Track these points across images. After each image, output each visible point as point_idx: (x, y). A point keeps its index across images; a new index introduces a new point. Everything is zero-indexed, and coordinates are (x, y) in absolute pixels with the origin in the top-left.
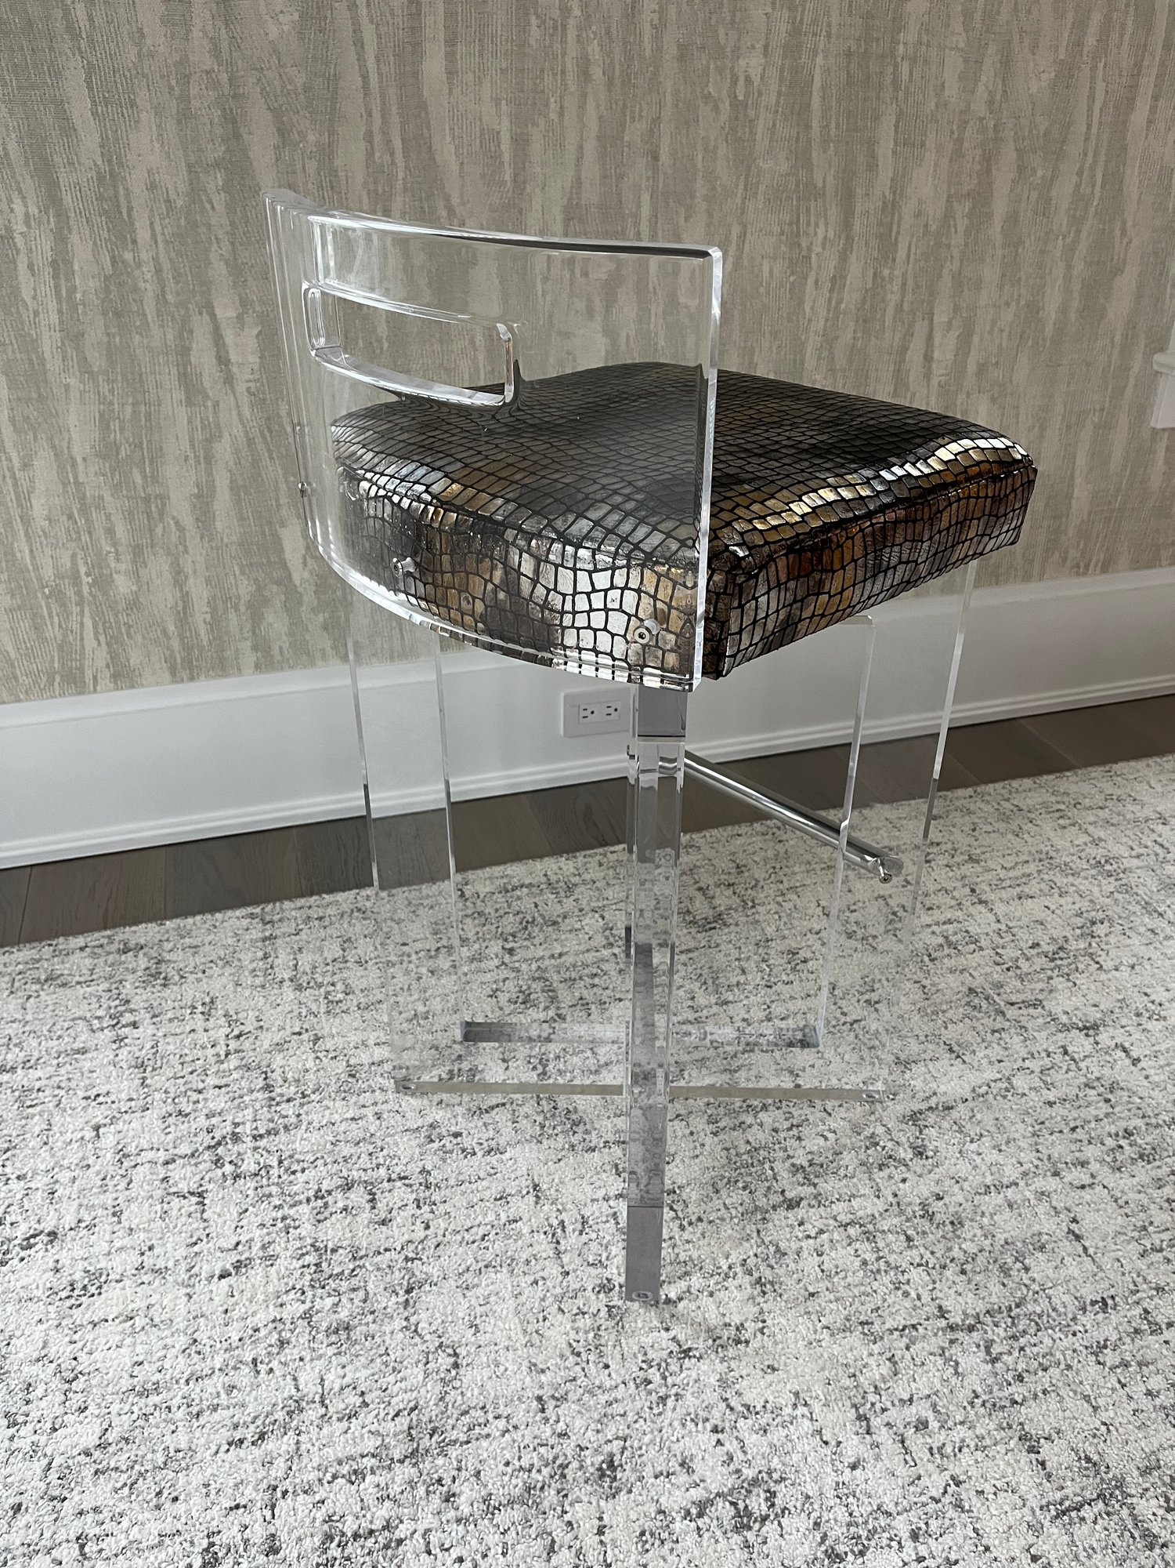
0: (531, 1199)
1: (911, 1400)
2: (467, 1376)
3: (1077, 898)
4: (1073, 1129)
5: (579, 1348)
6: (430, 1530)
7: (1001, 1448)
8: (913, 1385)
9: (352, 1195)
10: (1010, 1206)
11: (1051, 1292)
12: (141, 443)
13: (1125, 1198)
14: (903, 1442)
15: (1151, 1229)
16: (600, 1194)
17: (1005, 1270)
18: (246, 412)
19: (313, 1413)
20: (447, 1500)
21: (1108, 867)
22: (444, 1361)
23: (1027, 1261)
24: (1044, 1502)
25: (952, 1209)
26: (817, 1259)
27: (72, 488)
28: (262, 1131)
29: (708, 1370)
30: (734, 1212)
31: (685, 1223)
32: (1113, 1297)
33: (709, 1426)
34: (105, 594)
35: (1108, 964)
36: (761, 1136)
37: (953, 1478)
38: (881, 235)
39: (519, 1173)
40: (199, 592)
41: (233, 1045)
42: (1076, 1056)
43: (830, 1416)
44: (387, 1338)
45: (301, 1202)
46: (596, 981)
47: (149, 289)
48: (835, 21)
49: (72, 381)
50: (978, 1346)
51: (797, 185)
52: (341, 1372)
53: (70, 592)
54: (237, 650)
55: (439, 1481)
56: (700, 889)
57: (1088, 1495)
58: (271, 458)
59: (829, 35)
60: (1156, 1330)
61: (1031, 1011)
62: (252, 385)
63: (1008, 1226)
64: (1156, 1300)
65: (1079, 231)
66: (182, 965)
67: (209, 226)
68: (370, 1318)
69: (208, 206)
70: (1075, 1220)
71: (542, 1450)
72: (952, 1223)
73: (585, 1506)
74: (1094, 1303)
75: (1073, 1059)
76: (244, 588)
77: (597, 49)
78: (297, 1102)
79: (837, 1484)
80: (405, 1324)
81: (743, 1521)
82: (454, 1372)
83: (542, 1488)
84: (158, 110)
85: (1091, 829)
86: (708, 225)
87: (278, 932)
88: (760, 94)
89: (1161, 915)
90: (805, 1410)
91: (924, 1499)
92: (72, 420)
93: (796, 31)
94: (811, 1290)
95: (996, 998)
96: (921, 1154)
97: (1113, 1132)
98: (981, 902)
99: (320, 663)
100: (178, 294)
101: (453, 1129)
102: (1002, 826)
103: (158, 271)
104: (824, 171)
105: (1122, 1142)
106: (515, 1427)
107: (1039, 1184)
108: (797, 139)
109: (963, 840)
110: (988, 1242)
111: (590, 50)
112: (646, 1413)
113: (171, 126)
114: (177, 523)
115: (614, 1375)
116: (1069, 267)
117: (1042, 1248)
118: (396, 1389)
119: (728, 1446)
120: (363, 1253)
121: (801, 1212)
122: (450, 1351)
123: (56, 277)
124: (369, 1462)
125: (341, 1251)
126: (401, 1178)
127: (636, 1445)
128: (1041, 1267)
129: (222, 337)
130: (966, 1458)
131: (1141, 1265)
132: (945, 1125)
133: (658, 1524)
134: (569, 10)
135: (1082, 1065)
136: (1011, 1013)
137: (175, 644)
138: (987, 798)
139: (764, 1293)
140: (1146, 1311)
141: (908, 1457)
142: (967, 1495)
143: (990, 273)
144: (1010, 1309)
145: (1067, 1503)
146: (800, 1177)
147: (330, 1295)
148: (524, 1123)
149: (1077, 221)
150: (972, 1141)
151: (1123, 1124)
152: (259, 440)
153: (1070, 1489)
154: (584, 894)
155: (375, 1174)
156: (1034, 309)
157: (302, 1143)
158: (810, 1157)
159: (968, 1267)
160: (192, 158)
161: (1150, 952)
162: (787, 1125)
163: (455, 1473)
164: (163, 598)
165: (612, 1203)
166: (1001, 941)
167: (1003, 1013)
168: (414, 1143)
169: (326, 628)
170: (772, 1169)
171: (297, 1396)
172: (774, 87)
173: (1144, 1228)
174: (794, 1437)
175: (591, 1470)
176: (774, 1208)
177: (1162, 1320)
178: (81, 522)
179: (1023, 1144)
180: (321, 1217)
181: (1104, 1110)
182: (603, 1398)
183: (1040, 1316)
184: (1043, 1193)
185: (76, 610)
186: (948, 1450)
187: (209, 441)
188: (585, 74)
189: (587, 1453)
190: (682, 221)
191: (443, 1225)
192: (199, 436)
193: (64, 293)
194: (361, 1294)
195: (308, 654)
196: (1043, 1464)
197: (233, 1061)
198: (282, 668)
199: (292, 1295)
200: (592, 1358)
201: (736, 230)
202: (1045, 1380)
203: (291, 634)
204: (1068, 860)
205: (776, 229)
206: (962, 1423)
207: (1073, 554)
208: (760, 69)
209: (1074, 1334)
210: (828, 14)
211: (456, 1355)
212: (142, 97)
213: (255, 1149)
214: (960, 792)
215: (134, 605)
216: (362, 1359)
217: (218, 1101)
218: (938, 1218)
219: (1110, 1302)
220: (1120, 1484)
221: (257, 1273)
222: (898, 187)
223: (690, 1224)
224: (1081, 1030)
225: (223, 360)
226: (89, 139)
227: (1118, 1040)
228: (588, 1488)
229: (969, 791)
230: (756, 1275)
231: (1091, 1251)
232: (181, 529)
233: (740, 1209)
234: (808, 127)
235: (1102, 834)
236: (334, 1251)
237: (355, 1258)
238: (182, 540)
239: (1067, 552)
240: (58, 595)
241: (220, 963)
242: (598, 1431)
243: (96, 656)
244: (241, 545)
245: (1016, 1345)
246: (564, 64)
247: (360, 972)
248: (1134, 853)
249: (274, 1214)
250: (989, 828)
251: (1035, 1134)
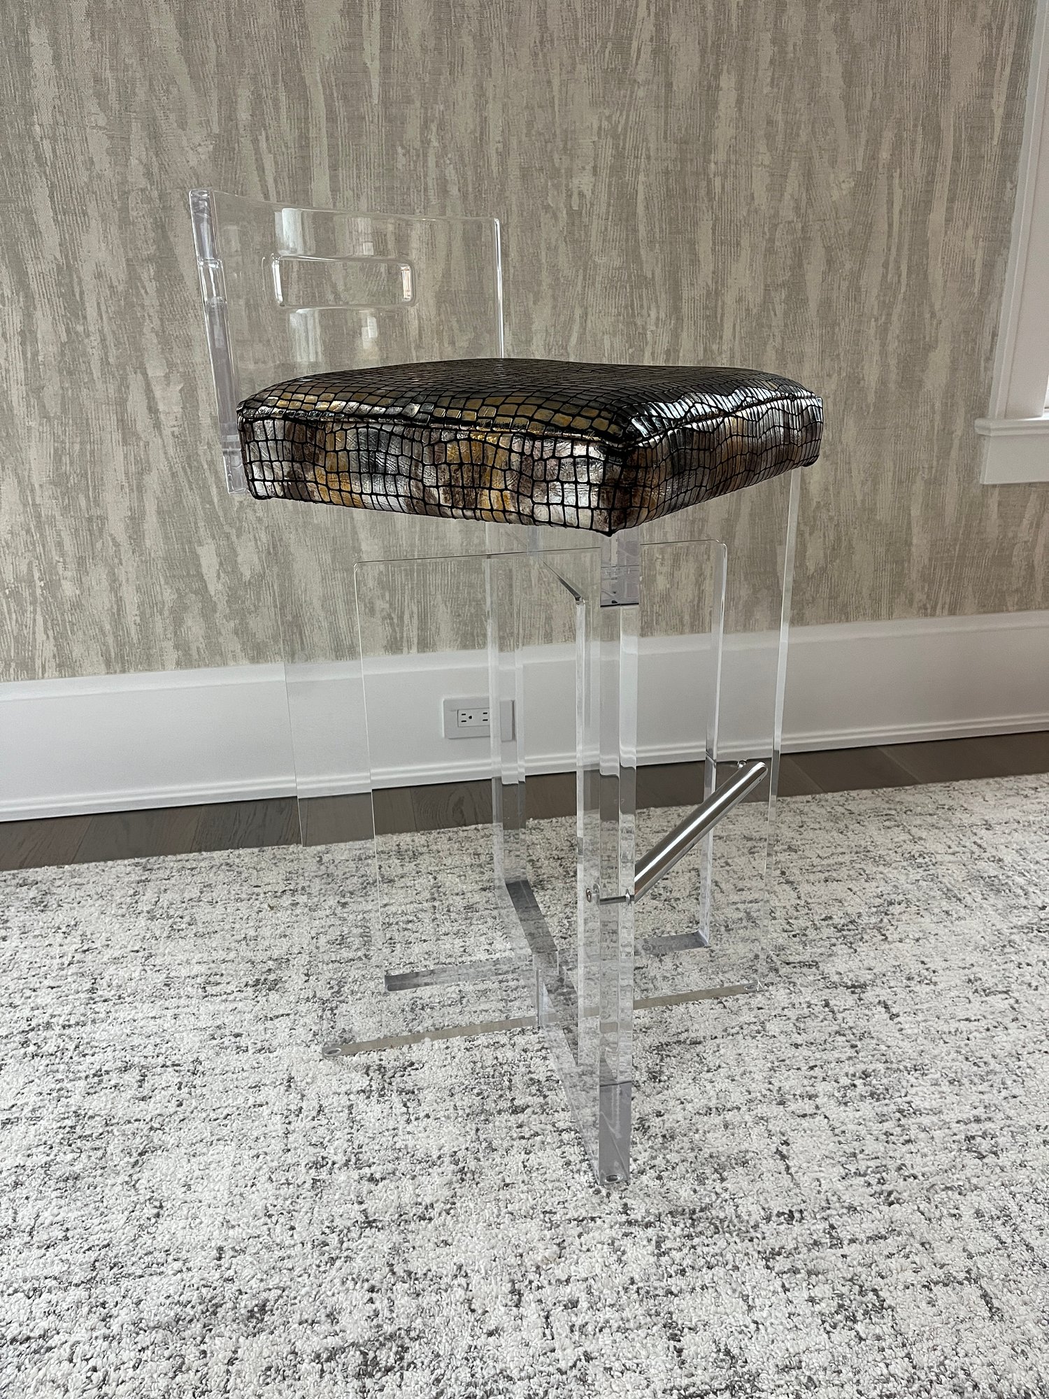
0: (283, 1088)
1: (568, 1281)
2: (164, 1224)
3: (882, 883)
4: (812, 1068)
5: (272, 1211)
6: (79, 1342)
7: (642, 1332)
8: (573, 1268)
9: (126, 1076)
10: (726, 1127)
11: (740, 1201)
12: (86, 473)
13: (843, 1128)
14: (547, 1318)
15: (860, 1156)
16: (344, 1089)
17: (701, 1180)
18: (171, 451)
19: (17, 1241)
20: (104, 1320)
21: (920, 860)
22: (150, 1211)
23: (725, 1174)
24: (668, 1387)
25: (667, 1125)
26: (523, 1156)
27: (30, 509)
28: (72, 1022)
29: (382, 1241)
30: (461, 1112)
31: (412, 1118)
32: (801, 1212)
33: (366, 1285)
34: (54, 597)
35: (894, 937)
36: (510, 1054)
37: (586, 1354)
38: (708, 317)
39: (280, 1068)
40: (131, 598)
41: (78, 957)
42: (836, 1009)
43: (485, 1288)
44: (107, 1191)
45: (80, 1078)
46: (410, 926)
47: (95, 355)
48: (652, 146)
49: (33, 424)
50: (649, 1240)
51: (629, 277)
52: (56, 1211)
53: (26, 593)
54: (161, 649)
55: (103, 1305)
56: (531, 861)
57: (716, 1385)
58: (191, 489)
59: (648, 158)
60: (837, 1243)
61: (805, 970)
62: (176, 429)
63: (718, 1142)
64: (845, 1218)
65: (889, 315)
66: (63, 897)
67: (143, 306)
68: (100, 1172)
69: (143, 291)
70: (786, 1143)
71: (204, 1290)
72: (664, 1136)
73: (223, 1340)
74: (779, 1214)
75: (833, 1012)
76: (168, 596)
77: (453, 172)
78: (111, 1003)
79: (470, 1347)
80: (127, 1179)
81: (368, 1368)
82: (153, 1220)
83: (191, 1321)
84: (104, 218)
85: (914, 830)
86: (554, 307)
87: (153, 877)
88: (592, 205)
89: (960, 900)
90: (463, 1281)
91: (551, 1369)
92: (32, 454)
93: (619, 155)
94: (508, 1181)
95: (775, 958)
96: (655, 1078)
97: (851, 1072)
98: (787, 882)
99: (232, 663)
100: (118, 358)
101: (237, 1031)
102: (829, 825)
103: (103, 340)
104: (652, 264)
105: (858, 1082)
106: (189, 1269)
107: (761, 1110)
108: (627, 240)
109: (787, 834)
110: (692, 1155)
111: (447, 172)
112: (313, 1270)
113: (114, 230)
114: (113, 539)
115: (296, 1237)
116: (883, 345)
117: (745, 1164)
118: (97, 1229)
119: (378, 1305)
120: (114, 1121)
121: (522, 1117)
122: (157, 1204)
123: (23, 343)
124: (51, 1283)
125: (97, 1118)
126: (173, 1065)
127: (292, 1295)
128: (737, 1180)
129: (152, 391)
130: (605, 1339)
131: (840, 1186)
132: (688, 1056)
133: (286, 1362)
134: (429, 142)
135: (839, 1016)
136: (784, 970)
137: (110, 640)
138: (823, 803)
139: (463, 1180)
140: (832, 1227)
141: (548, 1332)
142: (594, 1370)
143: (811, 348)
144: (694, 1212)
145: (691, 1390)
146: (534, 1089)
147: (73, 1151)
148: (300, 1030)
149: (887, 307)
150: (708, 1071)
151: (862, 1067)
152: (181, 473)
153: (700, 1376)
154: (426, 862)
155: (153, 1061)
156: (855, 381)
157: (101, 1034)
158: (549, 1074)
159: (665, 1174)
160: (131, 255)
161: (940, 930)
162: (538, 1046)
163: (119, 1299)
164: (101, 602)
165: (352, 1097)
166: (796, 914)
167: (777, 970)
168: (196, 1039)
169: (237, 634)
170: (510, 1081)
171: (12, 1225)
172: (604, 197)
173: (854, 1155)
174: (444, 1304)
175: (243, 1311)
176: (499, 1112)
177: (845, 1235)
178: (37, 536)
179: (758, 1077)
180: (92, 1091)
181: (848, 1054)
182: (277, 1254)
183: (722, 1221)
184: (762, 1118)
185: (30, 608)
186: (590, 1328)
187: (141, 474)
188: (444, 191)
189: (245, 1297)
190: (531, 303)
191: (194, 1104)
192: (133, 469)
193: (29, 355)
194: (100, 1153)
195: (221, 654)
196: (680, 1351)
197: (73, 969)
198: (199, 666)
199: (41, 1149)
200: (282, 1220)
201: (578, 312)
202: (707, 1276)
203: (207, 637)
204: (884, 853)
205: (614, 311)
206: (612, 1306)
207: (919, 596)
208: (591, 187)
209: (751, 1240)
210: (646, 140)
211: (161, 1207)
212: (92, 209)
213: (60, 1036)
214: (799, 798)
215: (77, 606)
216: (79, 1204)
217: (45, 997)
218: (652, 1131)
219: (797, 1215)
220: (754, 1378)
221: (18, 1130)
222: (719, 277)
223: (417, 1119)
224: (848, 988)
225: (152, 410)
226: (51, 239)
227: (882, 999)
228: (235, 1326)
229: (809, 797)
230: (461, 1165)
231: (792, 1170)
232: (116, 544)
233: (468, 1111)
234: (635, 231)
235: (924, 835)
236: (91, 1117)
237: (107, 1125)
238: (118, 553)
239: (912, 594)
240: (15, 595)
241: (96, 897)
242: (262, 1280)
243: (45, 648)
244: (165, 559)
245: (689, 1243)
246: (426, 184)
247: (209, 908)
248: (950, 851)
249: (53, 1086)
250: (817, 826)
251: (773, 1069)
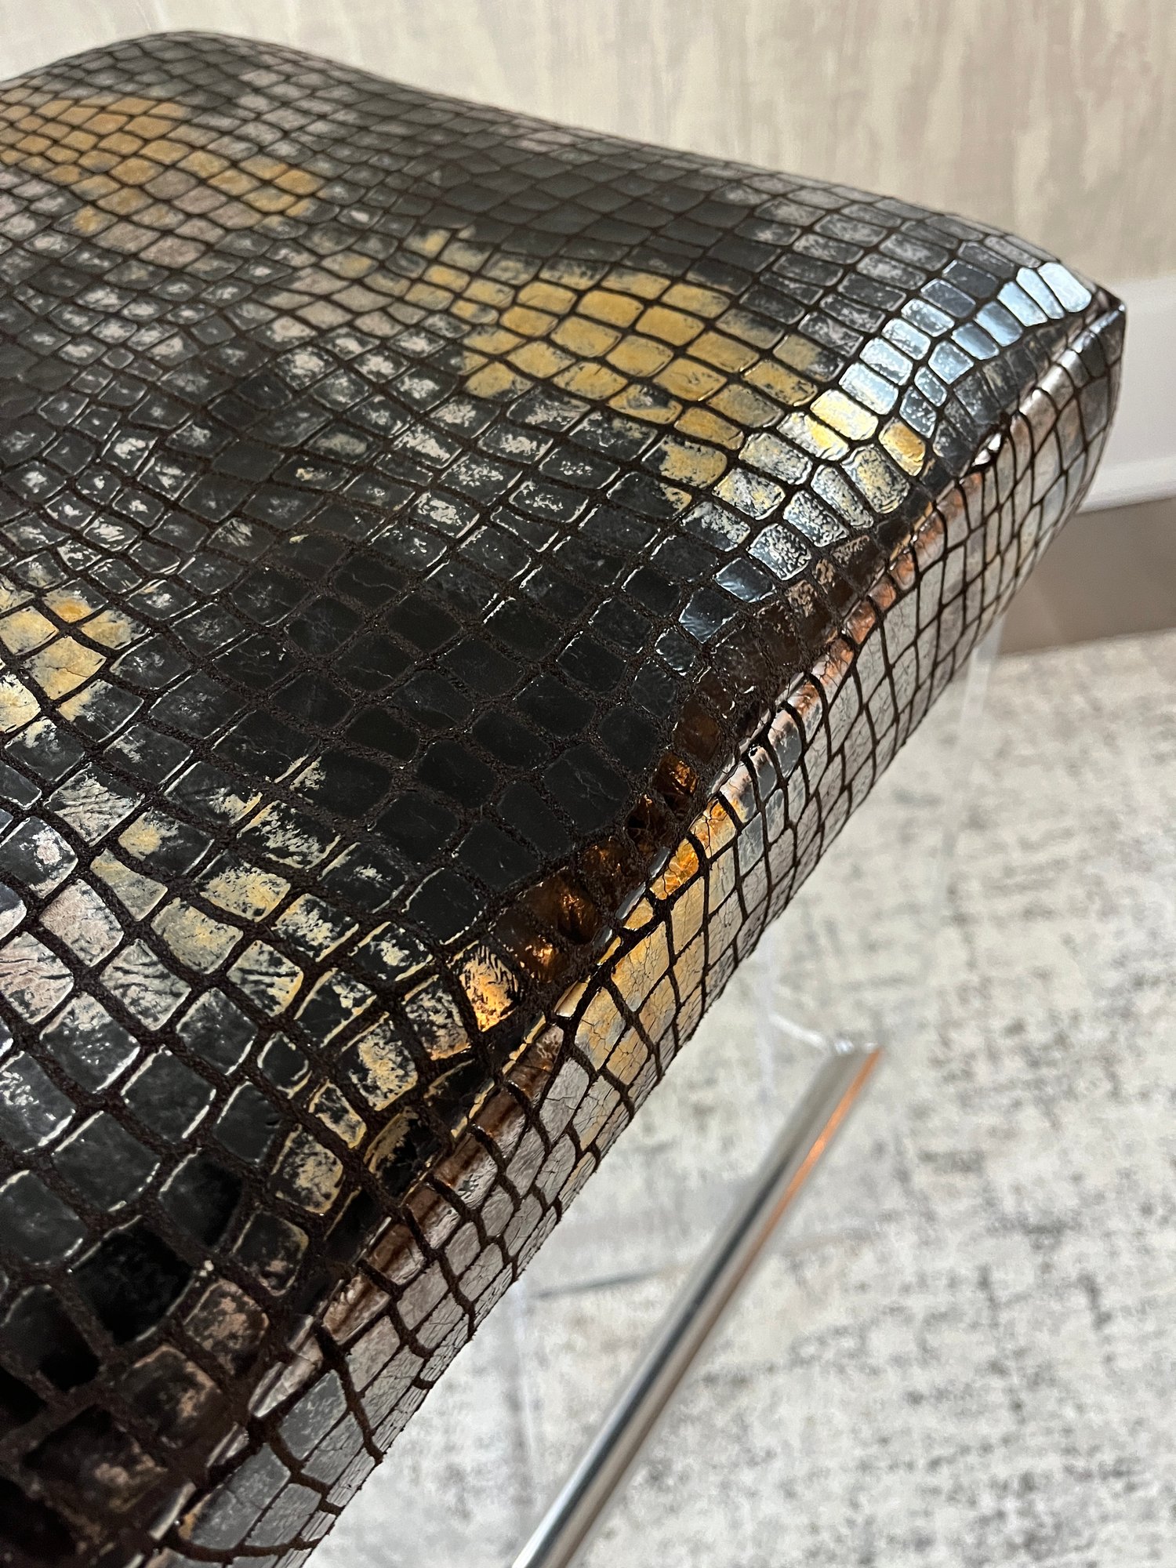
4: (935, 1464)
35: (1132, 1084)
61: (958, 1180)
75: (991, 1304)
95: (906, 1141)
98: (957, 919)
102: (1051, 747)
135: (1003, 1317)
136: (919, 1177)
151: (1024, 1464)
166: (960, 1012)
167: (907, 1178)
179: (835, 1484)
181: (1004, 1428)
204: (1144, 833)
224: (1029, 1233)
227: (1088, 1266)
250: (1031, 752)
251: (865, 1467)
